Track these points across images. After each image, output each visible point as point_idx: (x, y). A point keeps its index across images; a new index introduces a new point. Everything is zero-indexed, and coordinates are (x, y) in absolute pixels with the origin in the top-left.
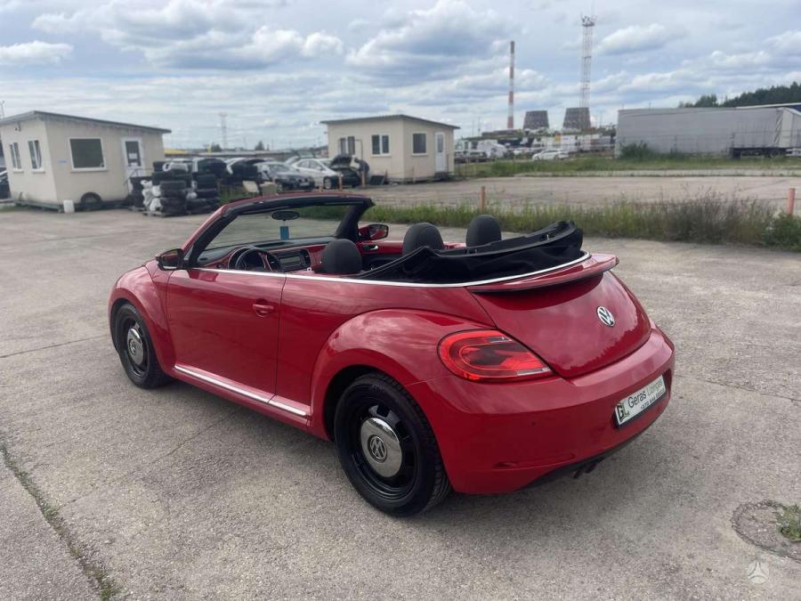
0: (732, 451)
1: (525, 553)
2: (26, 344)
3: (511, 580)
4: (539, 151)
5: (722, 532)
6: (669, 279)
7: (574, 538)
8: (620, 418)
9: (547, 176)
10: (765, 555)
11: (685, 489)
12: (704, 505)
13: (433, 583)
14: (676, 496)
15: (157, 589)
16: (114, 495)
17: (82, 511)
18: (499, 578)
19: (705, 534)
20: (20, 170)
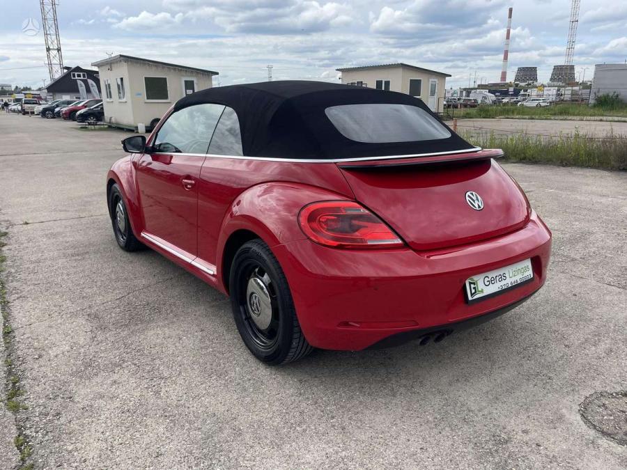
0: (606, 344)
1: (367, 408)
2: (62, 215)
3: (343, 429)
4: (524, 100)
5: (566, 414)
6: (603, 200)
7: (418, 401)
8: (472, 294)
9: (525, 119)
10: (604, 442)
11: (545, 372)
12: (558, 389)
13: (273, 422)
14: (532, 377)
15: (51, 397)
16: (61, 324)
17: (32, 333)
18: (333, 426)
19: (549, 413)
20: (111, 100)
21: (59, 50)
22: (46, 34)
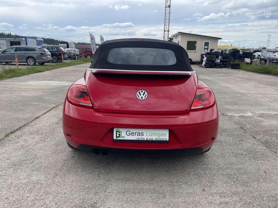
21: (168, 31)
22: (165, 25)
